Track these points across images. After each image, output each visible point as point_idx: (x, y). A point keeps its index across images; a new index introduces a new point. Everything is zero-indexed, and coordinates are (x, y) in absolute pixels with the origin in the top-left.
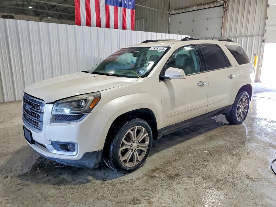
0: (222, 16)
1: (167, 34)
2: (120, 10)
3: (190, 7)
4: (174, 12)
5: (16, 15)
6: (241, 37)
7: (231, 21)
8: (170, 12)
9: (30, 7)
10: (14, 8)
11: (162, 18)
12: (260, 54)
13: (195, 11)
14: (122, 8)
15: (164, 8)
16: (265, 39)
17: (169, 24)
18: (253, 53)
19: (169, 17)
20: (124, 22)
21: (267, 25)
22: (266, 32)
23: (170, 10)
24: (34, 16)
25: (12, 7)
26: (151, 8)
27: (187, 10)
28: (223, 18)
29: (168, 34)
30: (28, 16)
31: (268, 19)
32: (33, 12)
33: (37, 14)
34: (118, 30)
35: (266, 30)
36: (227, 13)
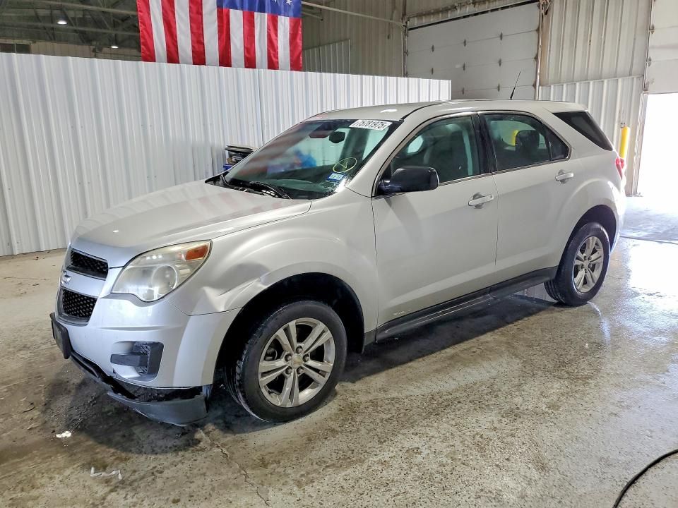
0: (536, 28)
1: (399, 78)
2: (261, 19)
3: (455, 8)
4: (415, 22)
5: (34, 42)
6: (585, 79)
7: (559, 39)
8: (406, 23)
9: (62, 23)
10: (29, 27)
11: (388, 37)
12: (636, 123)
13: (468, 16)
14: (266, 14)
15: (393, 12)
16: (648, 83)
17: (406, 53)
18: (619, 121)
19: (406, 34)
20: (272, 52)
21: (653, 47)
22: (649, 66)
23: (406, 17)
24: (78, 44)
25: (25, 23)
26: (360, 15)
27: (449, 15)
28: (539, 33)
29: (403, 78)
30: (64, 46)
31: (655, 31)
32: (76, 34)
33: (86, 39)
34: (256, 70)
35: (650, 60)
36: (548, 22)
